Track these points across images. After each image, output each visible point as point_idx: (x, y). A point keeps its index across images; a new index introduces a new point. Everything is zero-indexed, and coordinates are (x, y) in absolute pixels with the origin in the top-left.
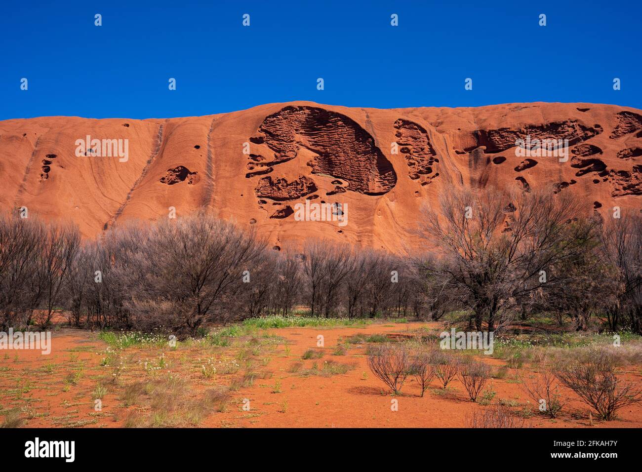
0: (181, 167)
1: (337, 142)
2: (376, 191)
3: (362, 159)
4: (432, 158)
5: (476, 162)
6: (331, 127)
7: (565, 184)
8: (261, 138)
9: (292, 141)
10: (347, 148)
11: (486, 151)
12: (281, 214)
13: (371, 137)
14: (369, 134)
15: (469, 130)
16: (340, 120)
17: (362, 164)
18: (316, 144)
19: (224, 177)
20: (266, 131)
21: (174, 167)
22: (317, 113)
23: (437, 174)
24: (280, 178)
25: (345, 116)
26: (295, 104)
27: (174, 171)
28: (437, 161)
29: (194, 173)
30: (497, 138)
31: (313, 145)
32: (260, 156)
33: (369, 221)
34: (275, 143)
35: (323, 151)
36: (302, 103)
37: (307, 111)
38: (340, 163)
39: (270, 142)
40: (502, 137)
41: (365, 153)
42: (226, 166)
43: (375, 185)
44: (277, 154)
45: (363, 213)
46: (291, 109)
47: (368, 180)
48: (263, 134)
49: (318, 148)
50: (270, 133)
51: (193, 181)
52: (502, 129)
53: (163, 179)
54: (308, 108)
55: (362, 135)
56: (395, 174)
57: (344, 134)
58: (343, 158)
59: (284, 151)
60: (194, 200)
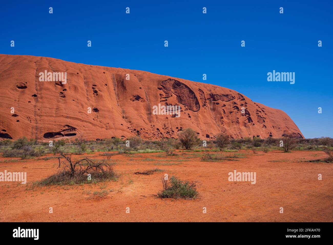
0: (137, 95)
1: (183, 93)
2: (195, 111)
3: (191, 100)
4: (205, 101)
5: (211, 103)
6: (181, 88)
7: (232, 112)
8: (161, 88)
9: (170, 91)
10: (186, 95)
11: (213, 100)
12: (173, 116)
13: (194, 93)
14: (193, 92)
15: (208, 93)
16: (184, 86)
17: (191, 101)
18: (176, 92)
19: (153, 101)
20: (162, 86)
21: (135, 95)
22: (177, 82)
23: (207, 107)
24: (170, 103)
25: (186, 85)
26: (172, 78)
27: (135, 97)
28: (206, 102)
29: (142, 98)
30: (215, 97)
31: (175, 93)
32: (162, 95)
33: (198, 120)
34: (165, 90)
35: (178, 95)
36: (174, 78)
37: (174, 81)
38: (184, 100)
39: (164, 90)
40: (217, 97)
41: (192, 98)
42: (152, 97)
43: (195, 109)
44: (166, 94)
45: (195, 117)
46: (170, 79)
47: (193, 107)
48: (162, 87)
49: (176, 94)
50: (164, 87)
51: (142, 101)
52: (217, 94)
53: (131, 99)
54: (174, 80)
55: (191, 92)
56: (199, 105)
57: (186, 91)
58: (185, 99)
59: (168, 94)
60: (145, 109)
